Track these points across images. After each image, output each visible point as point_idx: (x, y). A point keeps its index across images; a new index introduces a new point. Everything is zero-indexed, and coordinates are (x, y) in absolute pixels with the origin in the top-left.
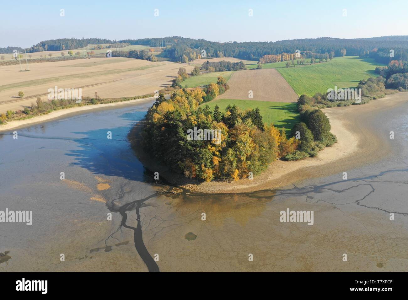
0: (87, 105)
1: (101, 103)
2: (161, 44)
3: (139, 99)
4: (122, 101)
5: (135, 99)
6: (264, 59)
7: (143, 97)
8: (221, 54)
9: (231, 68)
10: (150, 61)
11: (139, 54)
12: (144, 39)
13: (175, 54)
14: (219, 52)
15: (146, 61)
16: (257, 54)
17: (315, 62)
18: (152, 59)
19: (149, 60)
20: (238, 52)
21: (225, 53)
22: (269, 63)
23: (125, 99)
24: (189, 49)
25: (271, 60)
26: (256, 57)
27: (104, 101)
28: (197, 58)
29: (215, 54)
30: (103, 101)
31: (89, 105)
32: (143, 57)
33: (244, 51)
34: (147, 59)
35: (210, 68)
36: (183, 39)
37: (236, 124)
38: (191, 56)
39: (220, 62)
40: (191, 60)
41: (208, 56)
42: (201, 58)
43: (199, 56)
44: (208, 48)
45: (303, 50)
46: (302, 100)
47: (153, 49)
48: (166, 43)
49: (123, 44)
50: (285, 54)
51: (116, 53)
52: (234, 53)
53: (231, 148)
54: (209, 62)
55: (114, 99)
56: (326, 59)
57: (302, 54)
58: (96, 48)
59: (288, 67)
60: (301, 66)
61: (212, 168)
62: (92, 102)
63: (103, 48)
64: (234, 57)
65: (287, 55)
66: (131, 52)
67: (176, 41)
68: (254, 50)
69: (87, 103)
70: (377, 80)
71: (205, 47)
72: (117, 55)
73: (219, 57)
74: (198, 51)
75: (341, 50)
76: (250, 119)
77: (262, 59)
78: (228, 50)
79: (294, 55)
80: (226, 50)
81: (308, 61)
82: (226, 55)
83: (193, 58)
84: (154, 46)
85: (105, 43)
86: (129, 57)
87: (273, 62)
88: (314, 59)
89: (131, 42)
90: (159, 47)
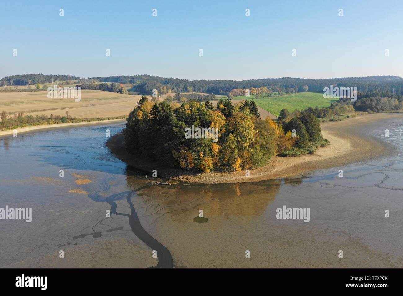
0: (58, 123)
1: (72, 122)
2: (131, 81)
3: (113, 119)
4: (95, 121)
5: (109, 119)
6: (233, 92)
7: (117, 118)
8: (191, 89)
9: (203, 99)
10: (120, 93)
11: (109, 86)
12: (113, 77)
13: (145, 88)
14: (188, 87)
15: (116, 93)
16: (225, 88)
17: (282, 94)
18: (123, 91)
19: (119, 92)
20: (207, 87)
21: (194, 88)
22: (238, 96)
23: (98, 119)
24: (159, 84)
25: (239, 94)
26: (225, 92)
27: (76, 120)
28: (168, 93)
29: (184, 89)
30: (74, 120)
31: (60, 123)
32: (114, 90)
33: (213, 86)
34: (118, 92)
35: (182, 99)
36: (151, 77)
37: (234, 112)
38: (162, 90)
39: (191, 95)
40: (161, 93)
41: (178, 91)
42: (171, 93)
43: (170, 90)
44: (178, 83)
45: (269, 86)
46: (283, 114)
47: (122, 85)
48: (135, 80)
49: (93, 79)
50: (253, 88)
51: (86, 86)
52: (203, 89)
53: (232, 134)
54: (181, 94)
55: (86, 119)
56: (292, 92)
57: (268, 88)
58: (64, 83)
59: (257, 98)
60: (270, 97)
61: (211, 157)
62: (63, 120)
63: (72, 83)
64: (203, 92)
65: (255, 90)
66: (101, 84)
67: (145, 78)
68: (223, 85)
69: (57, 122)
70: (346, 104)
71: (175, 83)
72: (86, 87)
73: (188, 92)
74: (168, 85)
75: (303, 86)
76: (248, 108)
77: (231, 93)
78: (197, 85)
79: (261, 90)
80: (195, 86)
81: (275, 94)
82: (196, 90)
83: (164, 92)
84: (124, 83)
85: (74, 80)
86: (99, 89)
87: (242, 95)
88: (281, 91)
89: (100, 79)
90: (128, 84)
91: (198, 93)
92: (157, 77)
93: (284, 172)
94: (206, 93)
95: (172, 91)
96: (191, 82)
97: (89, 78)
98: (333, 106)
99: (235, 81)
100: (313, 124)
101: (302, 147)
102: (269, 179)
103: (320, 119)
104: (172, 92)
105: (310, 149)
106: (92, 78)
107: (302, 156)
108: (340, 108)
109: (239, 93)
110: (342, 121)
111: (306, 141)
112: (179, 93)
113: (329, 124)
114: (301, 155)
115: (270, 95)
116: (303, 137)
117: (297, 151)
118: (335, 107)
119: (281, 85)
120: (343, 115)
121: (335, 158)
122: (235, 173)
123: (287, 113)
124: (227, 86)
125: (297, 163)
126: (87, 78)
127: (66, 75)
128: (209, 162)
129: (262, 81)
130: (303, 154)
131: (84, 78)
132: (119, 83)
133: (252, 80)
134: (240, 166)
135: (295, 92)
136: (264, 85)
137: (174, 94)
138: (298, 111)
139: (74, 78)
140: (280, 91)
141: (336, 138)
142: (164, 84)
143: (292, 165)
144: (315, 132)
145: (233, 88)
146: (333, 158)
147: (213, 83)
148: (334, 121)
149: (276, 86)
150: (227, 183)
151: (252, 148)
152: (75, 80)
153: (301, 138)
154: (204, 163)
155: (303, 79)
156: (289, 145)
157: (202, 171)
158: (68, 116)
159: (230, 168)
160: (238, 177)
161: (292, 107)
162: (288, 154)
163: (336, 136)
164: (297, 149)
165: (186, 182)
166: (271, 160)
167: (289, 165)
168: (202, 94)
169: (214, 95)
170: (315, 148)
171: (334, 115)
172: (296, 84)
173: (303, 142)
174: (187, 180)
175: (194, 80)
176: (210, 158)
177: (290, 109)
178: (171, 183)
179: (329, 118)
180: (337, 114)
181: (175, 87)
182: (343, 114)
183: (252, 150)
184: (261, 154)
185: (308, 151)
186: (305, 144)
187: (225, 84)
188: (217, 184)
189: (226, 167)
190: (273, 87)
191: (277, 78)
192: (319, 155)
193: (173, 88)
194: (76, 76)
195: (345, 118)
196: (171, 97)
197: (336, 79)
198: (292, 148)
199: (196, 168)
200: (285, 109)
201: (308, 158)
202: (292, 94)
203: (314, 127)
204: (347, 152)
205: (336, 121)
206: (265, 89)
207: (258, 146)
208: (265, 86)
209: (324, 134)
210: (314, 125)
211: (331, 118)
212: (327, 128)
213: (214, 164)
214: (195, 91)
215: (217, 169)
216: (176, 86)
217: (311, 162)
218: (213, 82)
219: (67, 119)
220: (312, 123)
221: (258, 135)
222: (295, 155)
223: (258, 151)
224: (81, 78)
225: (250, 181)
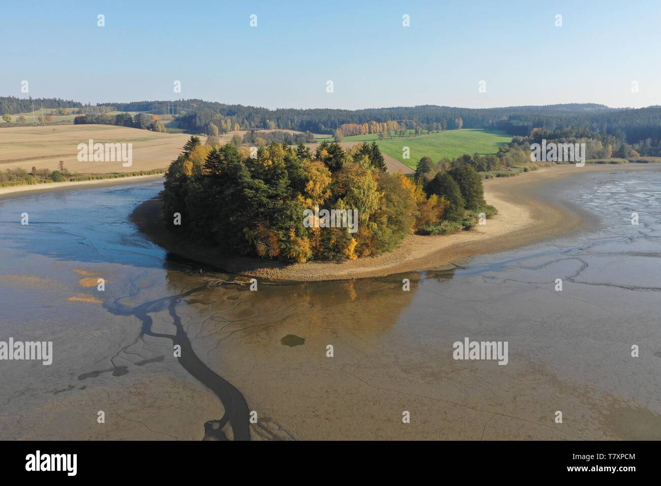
0: (45, 182)
1: (71, 181)
2: (171, 110)
3: (141, 175)
4: (110, 178)
5: (134, 175)
6: (342, 129)
7: (149, 173)
8: (272, 124)
9: (293, 141)
10: (153, 130)
11: (133, 119)
12: (140, 103)
13: (196, 122)
14: (268, 121)
15: (146, 131)
16: (329, 124)
17: (422, 133)
18: (157, 127)
19: (151, 129)
20: (300, 121)
21: (278, 122)
22: (351, 135)
23: (116, 175)
24: (219, 115)
25: (353, 133)
26: (328, 129)
27: (77, 177)
28: (234, 130)
29: (262, 124)
30: (74, 177)
31: (49, 182)
32: (142, 125)
33: (309, 119)
34: (148, 128)
35: (258, 140)
36: (206, 103)
37: (344, 163)
38: (224, 125)
39: (273, 133)
40: (223, 131)
41: (250, 127)
42: (240, 130)
43: (237, 126)
44: (250, 115)
45: (400, 119)
46: (424, 165)
47: (156, 117)
48: (178, 108)
49: (104, 107)
50: (374, 123)
51: (93, 118)
52: (293, 123)
53: (342, 199)
54: (255, 132)
55: (95, 174)
56: (437, 129)
57: (399, 123)
58: (54, 114)
59: (381, 139)
60: (401, 138)
61: (308, 237)
62: (54, 177)
63: (68, 113)
64: (293, 129)
65: (378, 125)
66: (119, 116)
67: (195, 105)
68: (325, 118)
69: (44, 180)
70: (522, 148)
71: (246, 113)
72: (94, 120)
73: (268, 129)
74: (234, 118)
75: (455, 119)
76: (367, 156)
77: (339, 130)
78: (283, 117)
79: (387, 125)
80: (280, 118)
81: (410, 132)
82: (281, 125)
83: (227, 128)
84: (159, 113)
85: (71, 108)
86: (117, 124)
87: (357, 134)
88: (421, 128)
89: (117, 107)
90: (167, 115)
91: (285, 131)
92: (216, 103)
93: (426, 259)
94: (298, 130)
95: (240, 127)
96: (272, 111)
97: (99, 105)
98: (502, 153)
99: (345, 111)
100: (471, 183)
101: (455, 220)
102: (403, 271)
103: (481, 173)
104: (242, 128)
105: (467, 222)
106: (103, 104)
107: (454, 234)
108: (512, 156)
109: (352, 131)
110: (516, 177)
111: (461, 209)
112: (253, 131)
113: (496, 181)
114: (452, 233)
115: (401, 134)
116: (455, 202)
117: (446, 226)
118: (506, 153)
119: (419, 119)
120: (518, 166)
121: (506, 236)
122: (348, 262)
123: (430, 164)
124: (333, 118)
125: (447, 245)
126: (94, 104)
127: (57, 99)
128: (305, 246)
129: (389, 111)
130: (456, 231)
131: (89, 105)
132: (151, 113)
133: (373, 110)
134: (356, 251)
135: (443, 129)
136: (393, 117)
137: (245, 132)
138: (447, 160)
139: (71, 104)
140: (418, 127)
141: (507, 204)
142: (228, 115)
143: (439, 248)
144: (475, 194)
145: (343, 123)
146: (503, 236)
147: (308, 114)
148: (503, 176)
149: (412, 119)
150: (335, 279)
151: (375, 222)
152: (74, 107)
153: (453, 205)
154: (296, 247)
155: (455, 108)
156: (433, 216)
157: (293, 261)
158: (62, 169)
159: (339, 255)
160: (352, 270)
161: (437, 154)
162: (432, 232)
163: (506, 201)
164: (446, 223)
165: (268, 278)
166: (405, 241)
167: (434, 249)
168: (292, 132)
169: (311, 134)
170: (474, 220)
171: (503, 166)
172: (443, 117)
173: (456, 210)
174: (269, 276)
175: (278, 109)
176: (306, 239)
177: (435, 157)
178: (243, 282)
179: (495, 172)
180: (508, 165)
181: (245, 120)
182: (519, 164)
183: (375, 226)
184: (389, 231)
185: (463, 225)
186: (458, 215)
187: (329, 115)
188: (319, 282)
189: (333, 254)
190: (408, 121)
191: (413, 107)
192: (480, 232)
193: (243, 122)
194: (75, 101)
195: (521, 171)
196: (239, 138)
197: (506, 108)
198: (438, 221)
199: (283, 255)
200: (427, 157)
201: (464, 238)
202: (438, 132)
203: (473, 187)
204: (524, 226)
205: (507, 176)
206: (394, 124)
207: (384, 219)
208: (394, 119)
209: (489, 198)
210: (473, 184)
211: (499, 172)
212: (494, 189)
213: (313, 248)
214: (279, 127)
215: (318, 256)
216: (247, 119)
217: (468, 243)
218: (309, 112)
219: (63, 175)
220: (471, 180)
221: (384, 200)
222: (443, 233)
223: (384, 226)
224: (83, 105)
225: (373, 276)
